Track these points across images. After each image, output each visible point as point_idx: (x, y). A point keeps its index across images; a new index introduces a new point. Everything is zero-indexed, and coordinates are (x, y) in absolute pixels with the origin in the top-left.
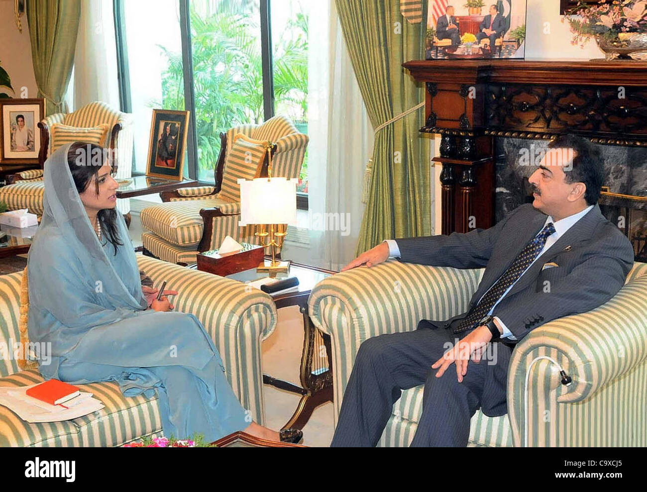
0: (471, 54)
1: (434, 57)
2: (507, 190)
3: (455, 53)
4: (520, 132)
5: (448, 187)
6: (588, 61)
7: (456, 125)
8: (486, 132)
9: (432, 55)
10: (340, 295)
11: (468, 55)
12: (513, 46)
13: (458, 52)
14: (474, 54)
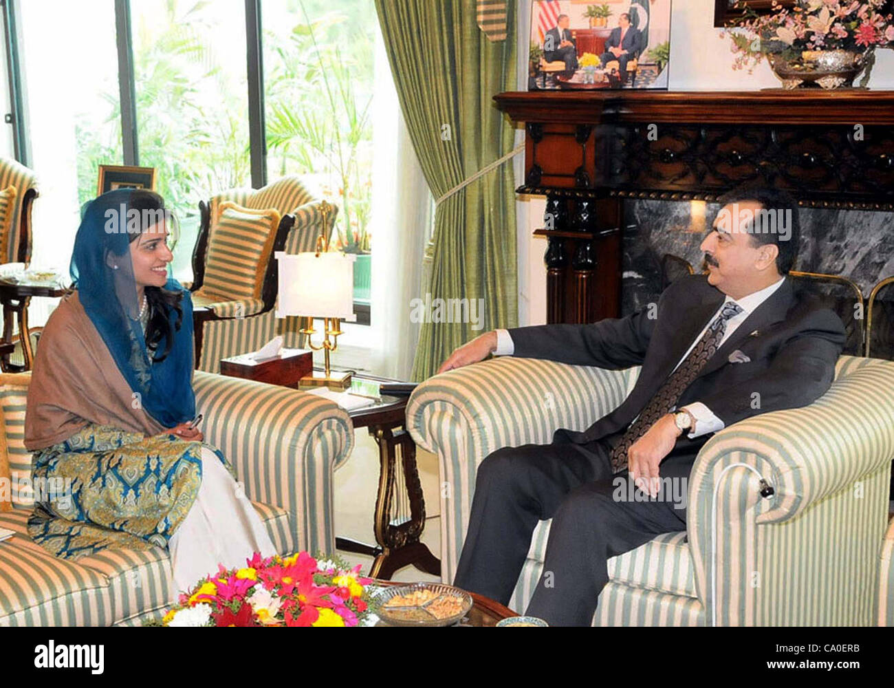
0: (593, 82)
1: (540, 87)
2: (639, 274)
3: (570, 81)
4: (661, 192)
5: (555, 271)
6: (759, 90)
7: (569, 182)
8: (612, 193)
9: (538, 83)
10: (453, 399)
11: (589, 83)
12: (652, 71)
13: (575, 80)
14: (596, 83)
